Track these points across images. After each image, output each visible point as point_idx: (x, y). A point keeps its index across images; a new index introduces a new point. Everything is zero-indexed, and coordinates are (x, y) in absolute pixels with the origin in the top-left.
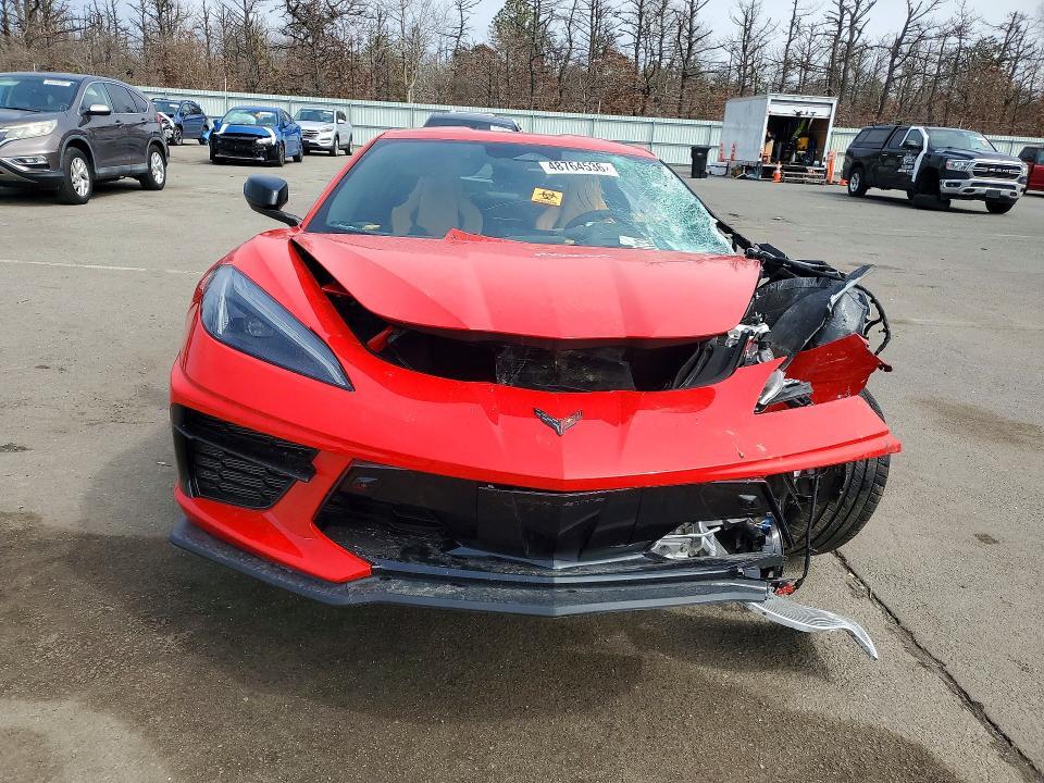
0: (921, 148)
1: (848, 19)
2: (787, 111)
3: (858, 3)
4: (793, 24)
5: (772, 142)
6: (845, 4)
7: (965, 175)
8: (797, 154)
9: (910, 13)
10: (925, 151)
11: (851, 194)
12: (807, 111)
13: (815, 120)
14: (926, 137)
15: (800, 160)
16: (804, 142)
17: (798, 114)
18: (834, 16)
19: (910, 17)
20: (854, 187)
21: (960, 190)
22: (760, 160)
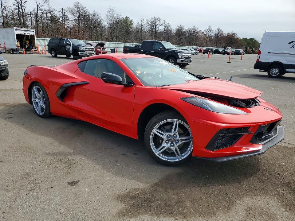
0: (71, 45)
1: (20, 5)
2: (21, 33)
3: (21, 1)
4: (2, 5)
5: (19, 42)
6: (18, 1)
7: (84, 51)
8: (27, 46)
9: (38, 5)
10: (72, 45)
11: (53, 57)
12: (27, 33)
13: (30, 36)
14: (71, 41)
15: (28, 47)
16: (28, 42)
17: (25, 34)
18: (15, 4)
19: (38, 7)
20: (53, 55)
21: (84, 54)
22: (17, 48)
